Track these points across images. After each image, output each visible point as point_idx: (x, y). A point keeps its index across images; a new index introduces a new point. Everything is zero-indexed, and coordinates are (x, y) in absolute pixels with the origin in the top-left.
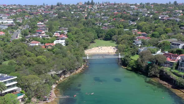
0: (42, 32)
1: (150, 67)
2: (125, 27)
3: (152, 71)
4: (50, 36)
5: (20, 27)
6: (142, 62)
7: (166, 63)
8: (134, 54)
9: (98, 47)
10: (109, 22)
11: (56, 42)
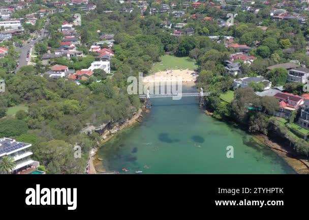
0: (71, 46)
1: (252, 117)
2: (212, 32)
3: (256, 124)
4: (84, 52)
5: (34, 35)
6: (240, 108)
7: (279, 111)
8: (226, 91)
9: (165, 70)
10: (185, 22)
11: (95, 65)
